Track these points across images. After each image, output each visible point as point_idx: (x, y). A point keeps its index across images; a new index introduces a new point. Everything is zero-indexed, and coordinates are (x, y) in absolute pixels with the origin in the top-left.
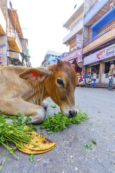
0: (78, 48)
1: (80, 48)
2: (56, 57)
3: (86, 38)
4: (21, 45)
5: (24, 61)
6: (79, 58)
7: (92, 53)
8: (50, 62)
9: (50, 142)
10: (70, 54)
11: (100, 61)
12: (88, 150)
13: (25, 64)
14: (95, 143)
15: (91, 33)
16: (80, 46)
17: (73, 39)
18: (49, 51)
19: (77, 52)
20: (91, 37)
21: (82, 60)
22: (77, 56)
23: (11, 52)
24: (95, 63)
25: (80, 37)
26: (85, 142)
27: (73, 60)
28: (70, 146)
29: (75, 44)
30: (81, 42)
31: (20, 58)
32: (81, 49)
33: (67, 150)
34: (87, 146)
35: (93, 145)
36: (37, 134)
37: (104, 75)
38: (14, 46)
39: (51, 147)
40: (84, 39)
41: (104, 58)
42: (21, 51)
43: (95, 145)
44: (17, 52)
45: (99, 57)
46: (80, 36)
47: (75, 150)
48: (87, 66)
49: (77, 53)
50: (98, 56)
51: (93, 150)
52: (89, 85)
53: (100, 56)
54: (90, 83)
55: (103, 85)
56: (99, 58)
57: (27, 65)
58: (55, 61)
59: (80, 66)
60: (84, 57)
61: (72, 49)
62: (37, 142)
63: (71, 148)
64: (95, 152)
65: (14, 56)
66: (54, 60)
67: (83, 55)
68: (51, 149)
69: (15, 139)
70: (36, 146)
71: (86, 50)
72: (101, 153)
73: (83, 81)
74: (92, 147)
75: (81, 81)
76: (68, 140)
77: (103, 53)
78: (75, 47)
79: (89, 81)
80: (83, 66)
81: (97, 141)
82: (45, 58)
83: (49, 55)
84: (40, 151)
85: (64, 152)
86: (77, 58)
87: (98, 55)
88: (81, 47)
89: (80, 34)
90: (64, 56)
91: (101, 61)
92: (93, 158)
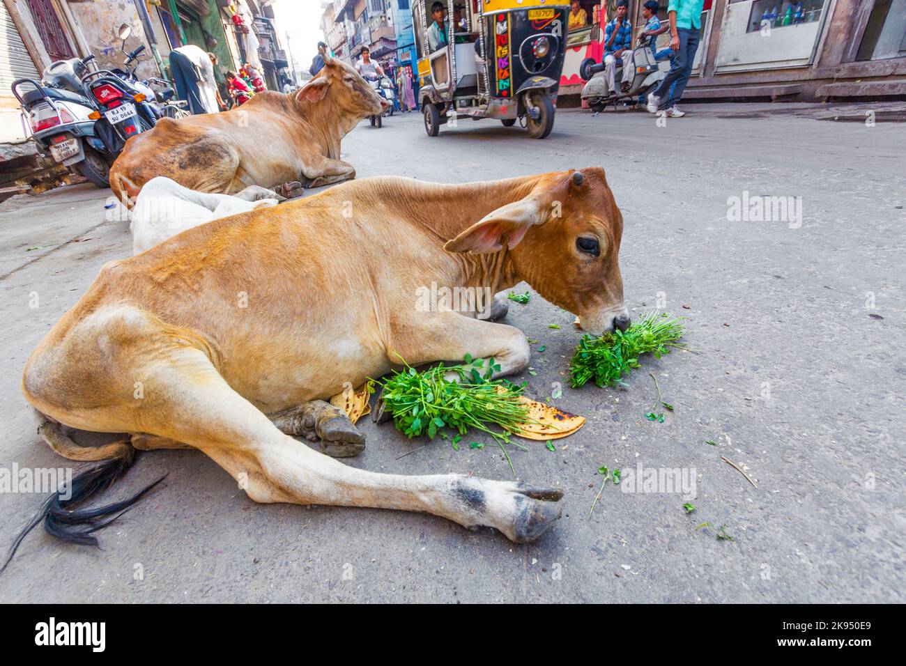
9: (571, 416)
12: (656, 425)
14: (670, 409)
26: (647, 408)
28: (615, 419)
33: (611, 427)
34: (653, 416)
35: (667, 413)
36: (534, 402)
39: (577, 425)
43: (670, 413)
47: (629, 425)
51: (667, 423)
62: (542, 418)
63: (618, 424)
64: (670, 426)
68: (579, 430)
69: (500, 417)
70: (544, 427)
72: (683, 428)
74: (663, 418)
76: (606, 407)
81: (675, 404)
84: (559, 433)
85: (606, 432)
92: (666, 437)
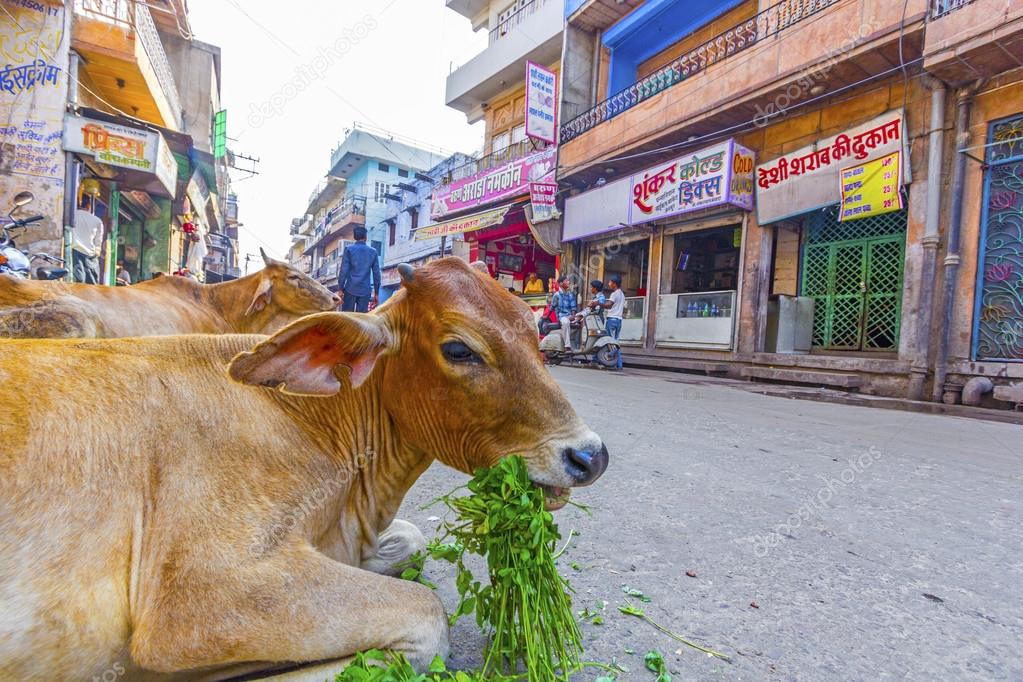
0: (536, 143)
1: (547, 144)
2: (403, 173)
3: (576, 92)
4: (169, 81)
5: (194, 189)
6: (541, 197)
7: (610, 179)
8: (364, 200)
10: (491, 168)
11: (649, 223)
13: (200, 204)
15: (606, 69)
16: (546, 129)
17: (505, 85)
18: (357, 134)
19: (528, 160)
20: (602, 89)
21: (555, 212)
22: (526, 187)
23: (101, 124)
24: (627, 230)
25: (548, 81)
27: (506, 209)
29: (519, 114)
30: (550, 111)
31: (167, 171)
32: (552, 150)
37: (669, 302)
38: (121, 83)
40: (570, 98)
41: (670, 213)
42: (172, 124)
44: (142, 127)
45: (647, 204)
46: (547, 74)
48: (582, 248)
49: (526, 169)
50: (642, 199)
52: (596, 351)
53: (651, 201)
54: (600, 343)
55: (664, 353)
56: (647, 210)
57: (209, 210)
58: (396, 198)
59: (544, 241)
60: (567, 195)
61: (502, 143)
65: (118, 149)
66: (393, 191)
67: (561, 184)
71: (575, 157)
73: (559, 327)
75: (549, 329)
77: (667, 186)
78: (520, 135)
79: (594, 331)
80: (563, 244)
82: (331, 174)
83: (358, 158)
86: (526, 197)
87: (640, 192)
88: (550, 138)
89: (544, 65)
90: (455, 177)
91: (654, 226)
